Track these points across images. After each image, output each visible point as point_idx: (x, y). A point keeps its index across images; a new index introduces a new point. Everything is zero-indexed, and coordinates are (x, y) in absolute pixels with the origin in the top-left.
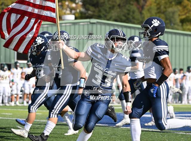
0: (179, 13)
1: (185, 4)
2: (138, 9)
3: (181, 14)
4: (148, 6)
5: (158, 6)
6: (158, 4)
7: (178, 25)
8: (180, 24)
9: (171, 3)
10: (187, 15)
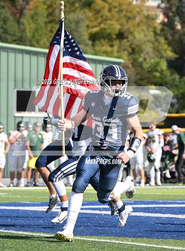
0: (87, 22)
1: (97, 7)
2: (14, 14)
3: (90, 24)
4: (30, 10)
5: (50, 10)
6: (50, 6)
7: (86, 45)
8: (90, 43)
9: (73, 4)
10: (102, 26)
